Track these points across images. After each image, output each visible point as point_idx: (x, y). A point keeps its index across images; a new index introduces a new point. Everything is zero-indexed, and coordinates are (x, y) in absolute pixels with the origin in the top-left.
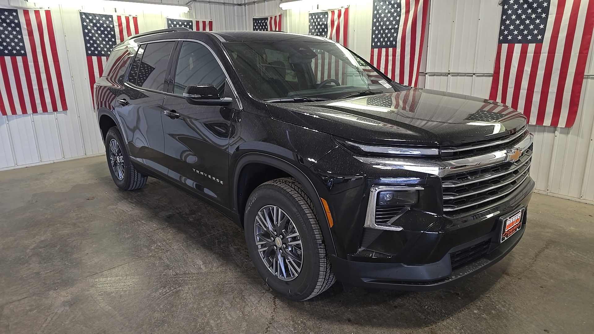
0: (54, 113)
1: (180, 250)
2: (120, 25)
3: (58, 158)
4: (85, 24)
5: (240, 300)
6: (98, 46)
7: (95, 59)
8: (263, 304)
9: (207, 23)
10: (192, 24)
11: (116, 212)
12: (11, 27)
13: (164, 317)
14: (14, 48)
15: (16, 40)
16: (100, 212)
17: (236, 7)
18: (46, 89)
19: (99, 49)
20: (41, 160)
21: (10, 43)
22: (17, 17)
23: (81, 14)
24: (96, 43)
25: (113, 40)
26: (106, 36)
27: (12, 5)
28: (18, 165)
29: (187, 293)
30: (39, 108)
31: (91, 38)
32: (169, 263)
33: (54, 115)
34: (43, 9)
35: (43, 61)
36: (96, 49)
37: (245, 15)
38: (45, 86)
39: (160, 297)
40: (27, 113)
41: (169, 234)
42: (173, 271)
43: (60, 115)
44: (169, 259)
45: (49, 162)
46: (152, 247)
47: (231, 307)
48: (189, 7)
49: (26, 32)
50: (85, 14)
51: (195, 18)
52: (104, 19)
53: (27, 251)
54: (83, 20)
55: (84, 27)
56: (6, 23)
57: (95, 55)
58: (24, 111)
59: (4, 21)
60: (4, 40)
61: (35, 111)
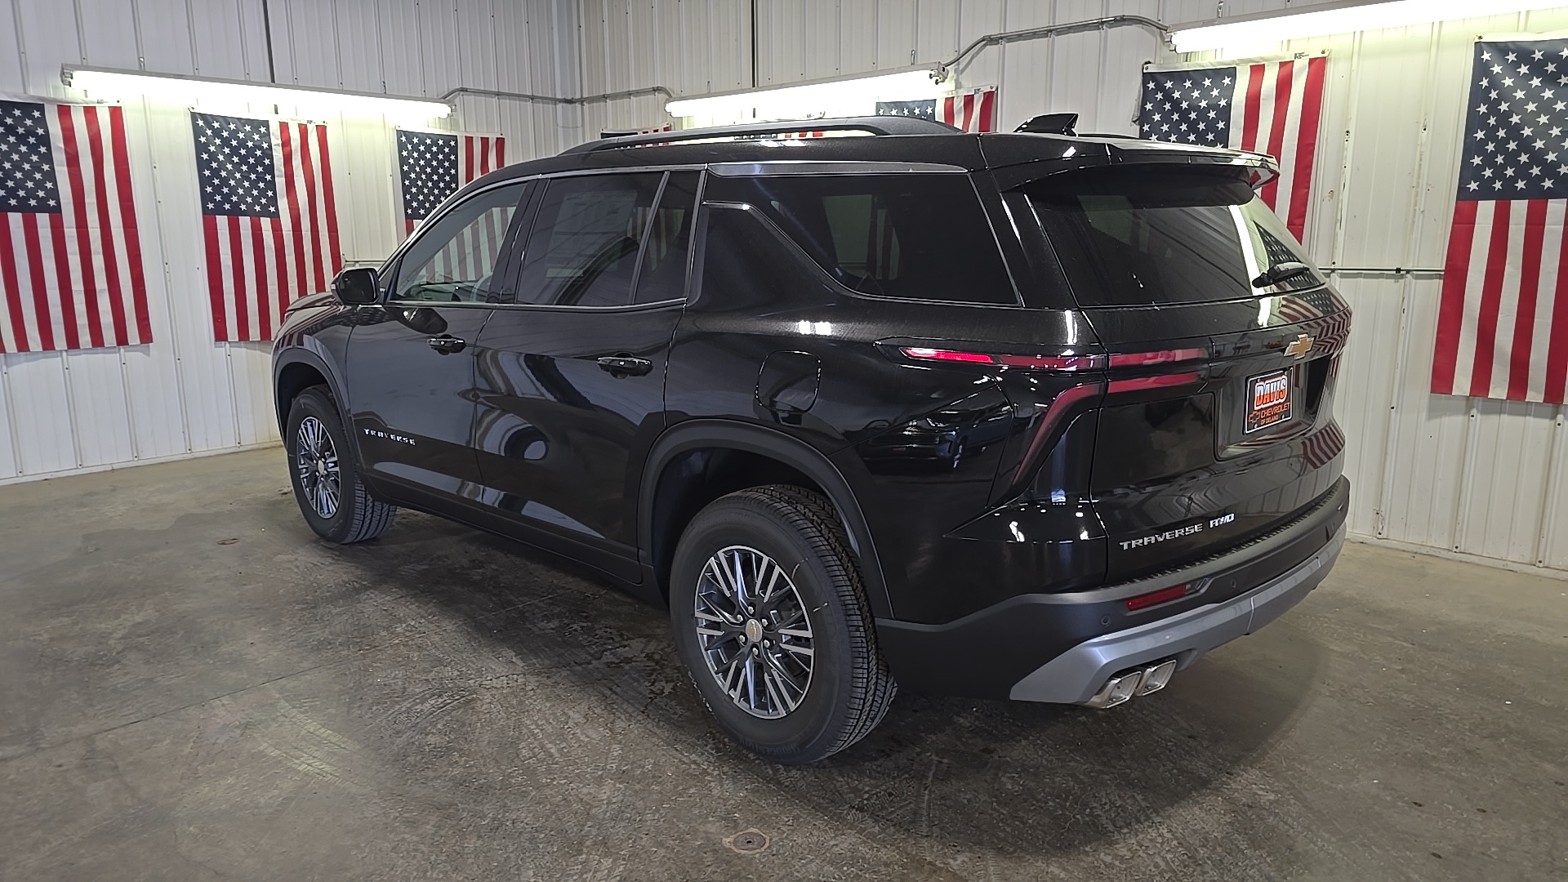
0: (119, 349)
1: (460, 633)
2: (286, 143)
3: (122, 458)
4: (203, 139)
5: (603, 710)
6: (233, 191)
7: (222, 221)
8: (651, 716)
9: (492, 142)
10: (456, 143)
11: (297, 567)
12: (27, 144)
13: (449, 742)
14: (31, 194)
15: (38, 176)
16: (258, 567)
17: (560, 106)
18: (101, 291)
19: (234, 199)
20: (82, 461)
21: (23, 181)
22: (42, 122)
23: (194, 116)
24: (228, 185)
25: (268, 177)
26: (252, 168)
27: (32, 93)
28: (25, 474)
29: (490, 703)
30: (85, 337)
31: (216, 173)
32: (441, 656)
33: (118, 355)
34: (104, 105)
35: (98, 226)
36: (227, 198)
37: (583, 125)
38: (101, 283)
39: (435, 712)
40: (54, 349)
41: (431, 604)
42: (452, 668)
43: (133, 356)
44: (441, 649)
45: (101, 469)
46: (396, 628)
47: (585, 723)
48: (450, 103)
49: (63, 157)
50: (203, 116)
51: (464, 129)
52: (248, 128)
53: (109, 643)
54: (197, 132)
55: (200, 148)
56: (16, 134)
57: (223, 212)
58: (48, 343)
59: (11, 130)
60: (9, 175)
61: (73, 342)
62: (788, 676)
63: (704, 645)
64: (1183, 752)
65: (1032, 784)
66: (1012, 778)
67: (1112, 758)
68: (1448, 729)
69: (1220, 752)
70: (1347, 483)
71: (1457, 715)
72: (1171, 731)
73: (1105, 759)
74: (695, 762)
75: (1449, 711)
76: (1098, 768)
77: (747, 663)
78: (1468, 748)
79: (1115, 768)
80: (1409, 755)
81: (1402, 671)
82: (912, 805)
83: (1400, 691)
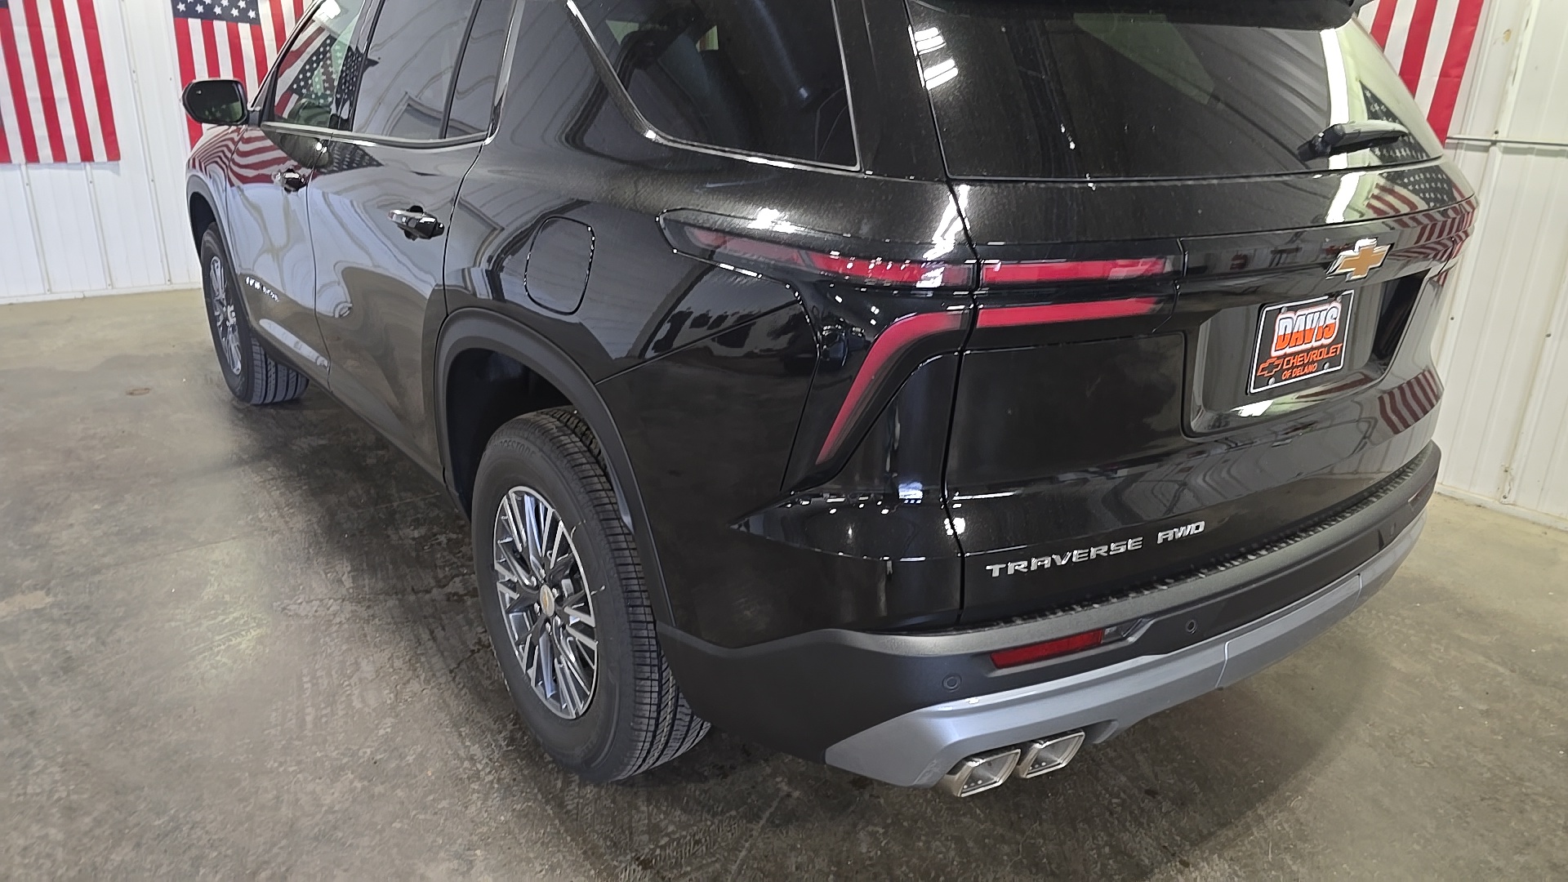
62: (578, 668)
63: (505, 606)
64: (1129, 818)
65: (896, 848)
66: (873, 834)
67: (1024, 816)
68: (1532, 821)
69: (1182, 824)
70: (1436, 454)
71: (1550, 798)
72: (1124, 779)
73: (1014, 817)
74: (472, 759)
75: (1540, 789)
76: (999, 830)
77: (541, 640)
78: (1555, 861)
79: (1023, 833)
80: (1461, 862)
81: (1486, 714)
82: (718, 865)
83: (1476, 747)
